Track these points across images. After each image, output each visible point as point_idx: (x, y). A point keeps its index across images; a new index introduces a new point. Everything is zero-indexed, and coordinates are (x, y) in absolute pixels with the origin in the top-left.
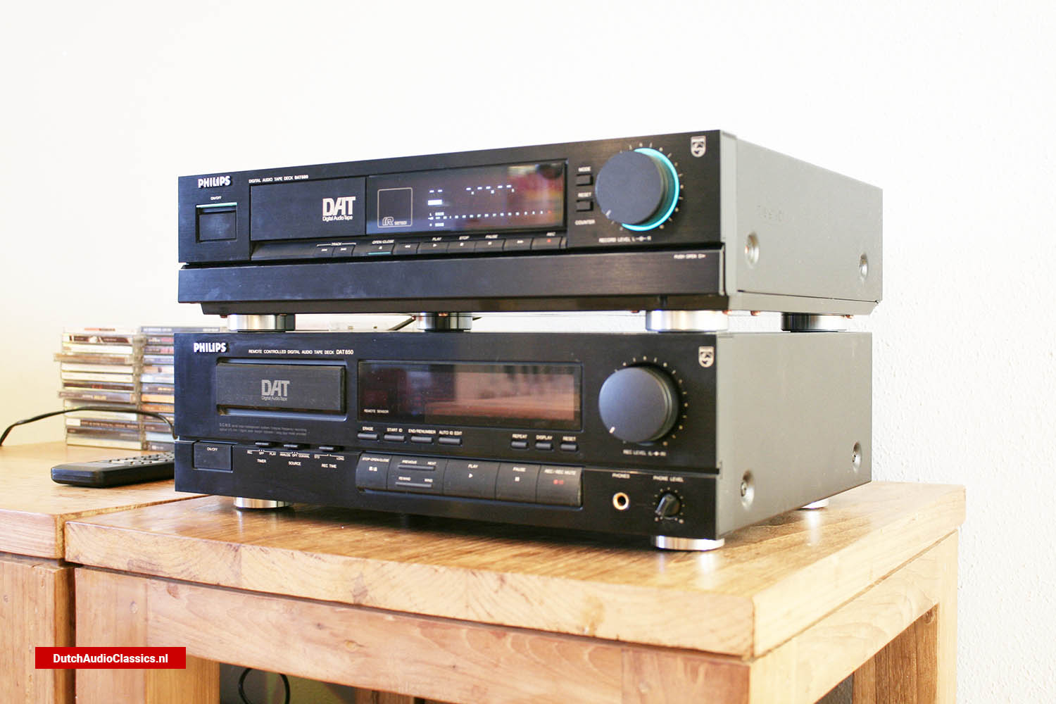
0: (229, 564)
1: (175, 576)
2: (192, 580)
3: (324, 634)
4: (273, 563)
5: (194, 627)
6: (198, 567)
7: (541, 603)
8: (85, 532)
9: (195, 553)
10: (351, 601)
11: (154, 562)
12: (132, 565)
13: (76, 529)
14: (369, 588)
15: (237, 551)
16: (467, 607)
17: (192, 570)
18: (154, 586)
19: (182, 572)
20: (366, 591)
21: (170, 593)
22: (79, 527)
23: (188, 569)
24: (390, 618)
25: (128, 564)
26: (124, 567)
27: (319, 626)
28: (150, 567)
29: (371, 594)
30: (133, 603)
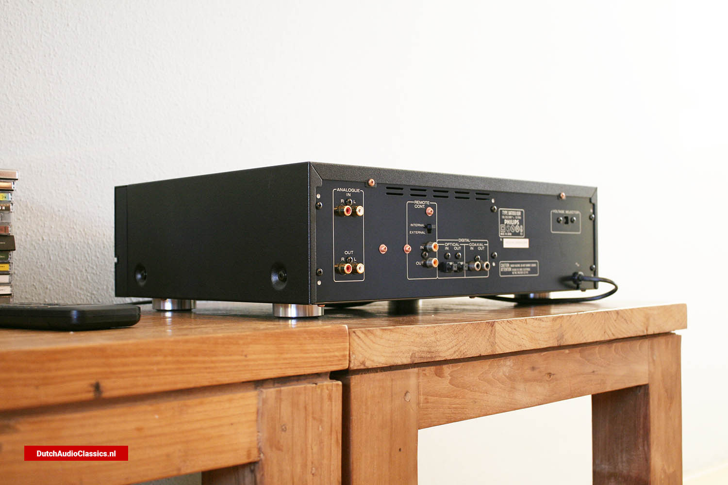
0: (487, 337)
1: (449, 358)
2: (462, 357)
3: (536, 373)
4: (515, 329)
5: (456, 397)
6: (466, 346)
7: (631, 322)
8: (371, 337)
9: (464, 335)
10: (556, 344)
11: (433, 350)
12: (415, 357)
13: (362, 336)
14: (564, 334)
15: (492, 326)
16: (605, 332)
17: (462, 348)
18: (424, 372)
19: (455, 352)
20: (563, 336)
21: (436, 375)
22: (365, 334)
23: (459, 349)
24: (567, 351)
25: (411, 358)
26: (406, 361)
27: (533, 369)
28: (429, 356)
29: (566, 337)
30: (407, 392)
